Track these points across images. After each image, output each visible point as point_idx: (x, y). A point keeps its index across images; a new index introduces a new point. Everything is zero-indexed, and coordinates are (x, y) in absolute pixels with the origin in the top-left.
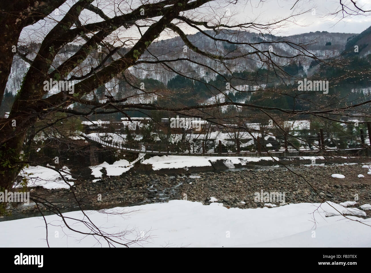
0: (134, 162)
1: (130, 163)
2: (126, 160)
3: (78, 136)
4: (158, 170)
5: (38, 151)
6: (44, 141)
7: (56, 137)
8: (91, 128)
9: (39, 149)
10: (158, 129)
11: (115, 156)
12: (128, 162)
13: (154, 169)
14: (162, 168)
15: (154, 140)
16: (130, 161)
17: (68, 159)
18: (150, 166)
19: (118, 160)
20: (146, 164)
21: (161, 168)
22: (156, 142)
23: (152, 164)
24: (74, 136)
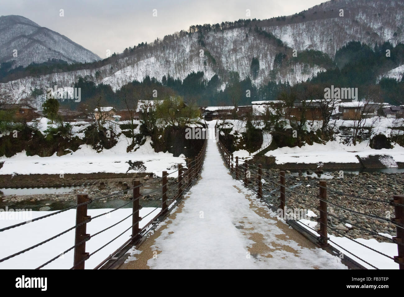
0: (255, 153)
1: (250, 154)
2: (246, 151)
3: (195, 124)
4: (283, 164)
5: (159, 138)
6: (165, 128)
7: (174, 125)
8: (214, 114)
9: (161, 136)
10: (290, 115)
11: (234, 145)
12: (248, 153)
13: (278, 163)
14: (288, 162)
15: (284, 128)
16: (251, 151)
17: (185, 147)
18: (273, 158)
19: (238, 150)
20: (269, 156)
21: (286, 162)
22: (285, 130)
23: (275, 157)
24: (191, 123)
